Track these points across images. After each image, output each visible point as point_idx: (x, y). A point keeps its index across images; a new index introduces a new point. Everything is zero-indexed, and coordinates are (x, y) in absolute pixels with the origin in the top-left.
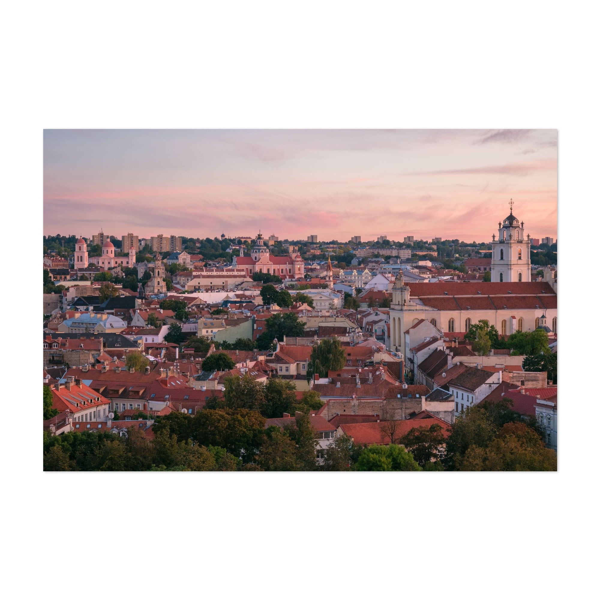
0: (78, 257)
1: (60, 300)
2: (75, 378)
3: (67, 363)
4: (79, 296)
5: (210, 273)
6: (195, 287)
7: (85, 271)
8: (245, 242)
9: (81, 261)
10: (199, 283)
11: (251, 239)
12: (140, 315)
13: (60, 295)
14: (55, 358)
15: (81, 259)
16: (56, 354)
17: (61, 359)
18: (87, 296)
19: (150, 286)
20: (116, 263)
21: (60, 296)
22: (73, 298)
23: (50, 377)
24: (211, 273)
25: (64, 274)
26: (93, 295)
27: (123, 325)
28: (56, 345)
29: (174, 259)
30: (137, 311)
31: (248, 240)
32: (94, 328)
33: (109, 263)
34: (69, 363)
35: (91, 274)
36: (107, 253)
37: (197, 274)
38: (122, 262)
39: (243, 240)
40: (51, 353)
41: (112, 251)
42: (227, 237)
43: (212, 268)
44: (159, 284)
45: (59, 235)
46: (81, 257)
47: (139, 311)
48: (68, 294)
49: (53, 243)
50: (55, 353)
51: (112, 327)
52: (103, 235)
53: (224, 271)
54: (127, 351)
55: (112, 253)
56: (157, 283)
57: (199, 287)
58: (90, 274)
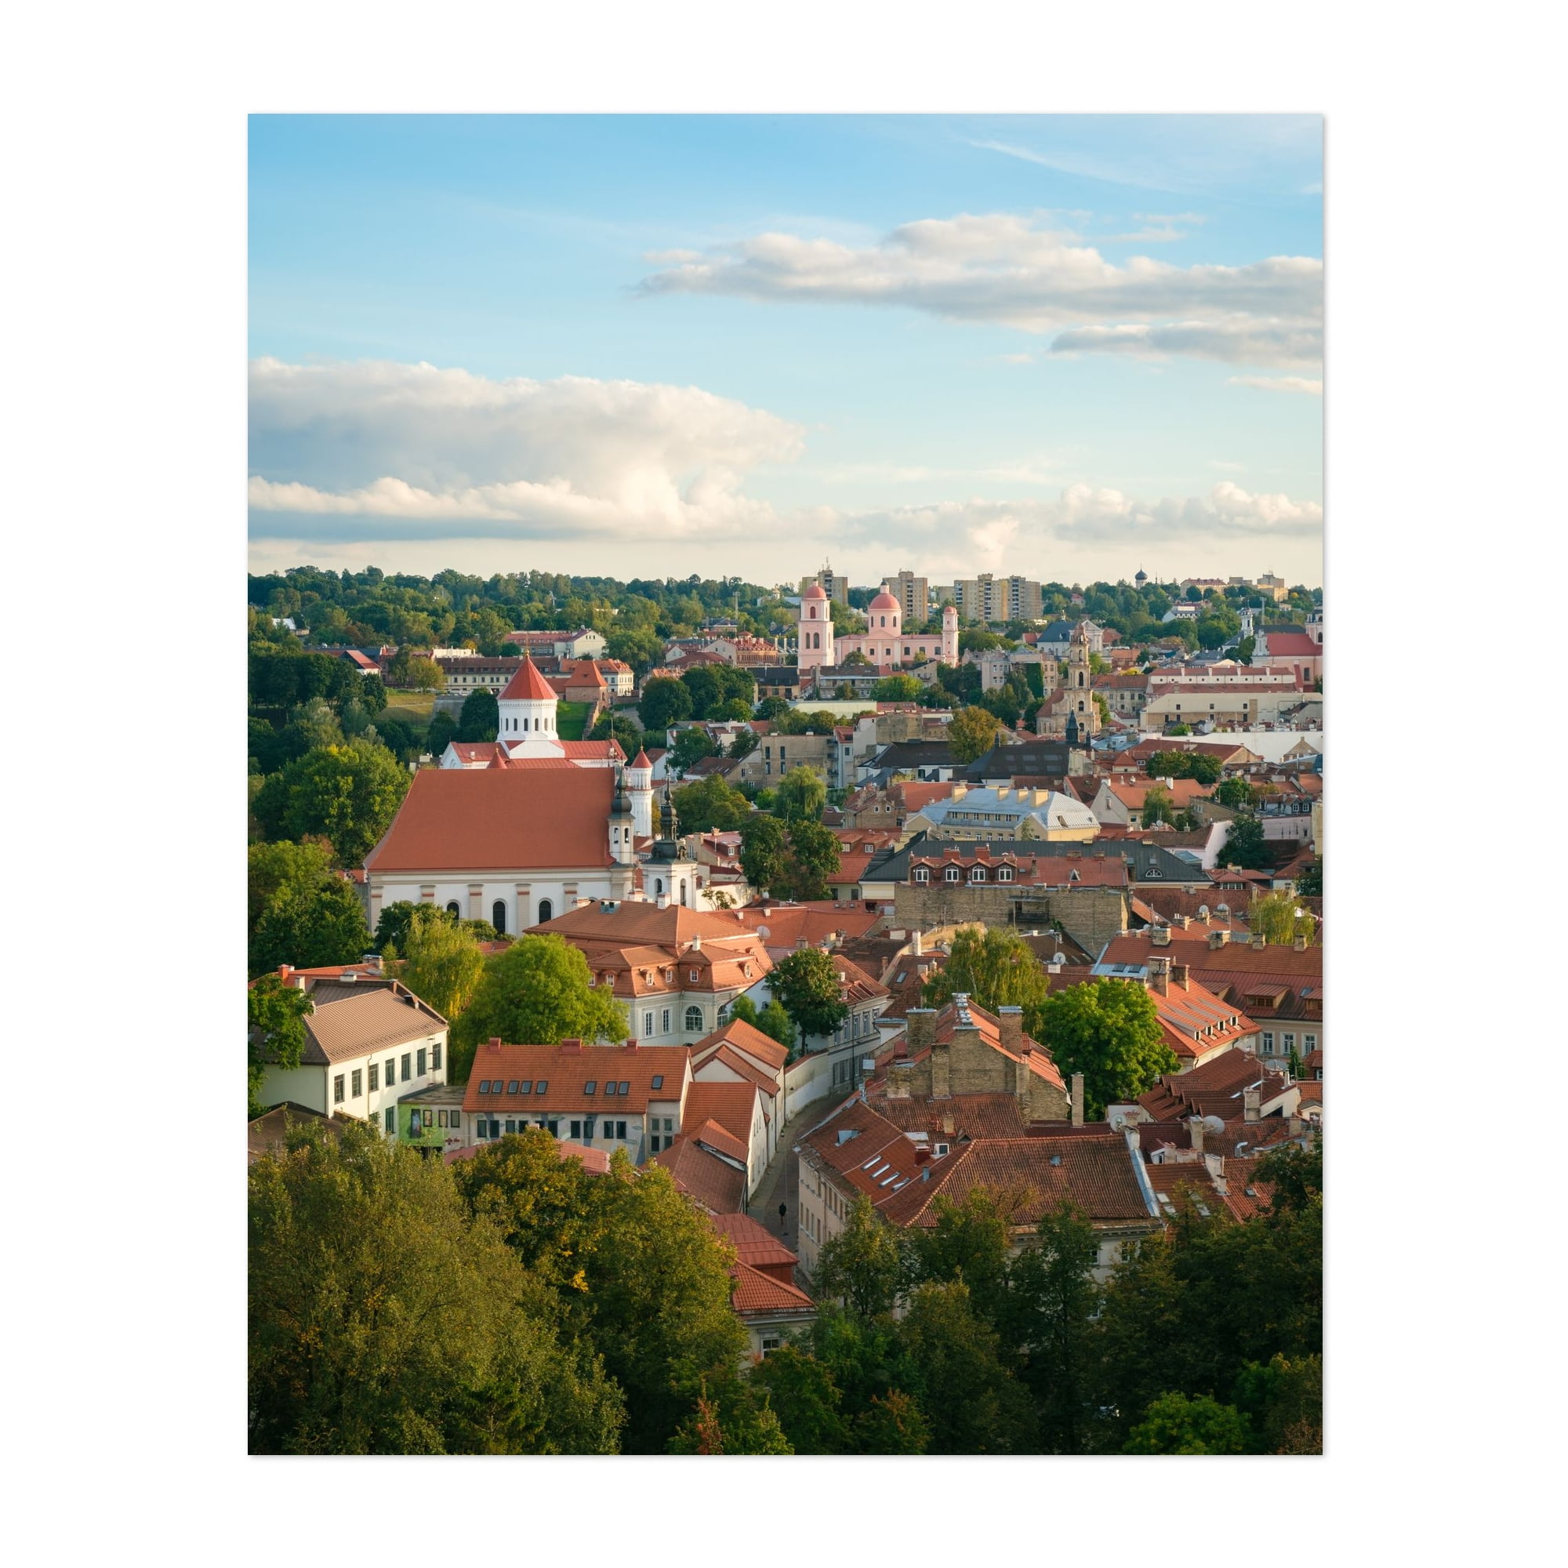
0: (808, 635)
1: (827, 751)
2: (1171, 961)
3: (1059, 923)
4: (887, 740)
5: (1197, 680)
6: (1167, 717)
7: (840, 675)
8: (1209, 592)
9: (817, 646)
10: (1178, 707)
11: (1223, 584)
12: (1114, 793)
13: (829, 737)
14: (1025, 908)
15: (816, 642)
16: (1028, 897)
17: (1043, 909)
18: (906, 741)
19: (1056, 714)
20: (907, 651)
21: (829, 741)
22: (871, 748)
23: (1063, 959)
24: (1200, 678)
25: (784, 682)
26: (923, 738)
27: (1090, 819)
28: (1008, 873)
29: (1058, 640)
30: (1103, 781)
31: (1215, 587)
32: (1012, 828)
33: (888, 652)
34: (1063, 921)
35: (857, 683)
36: (883, 625)
37: (1164, 682)
38: (922, 649)
39: (1202, 588)
40: (1014, 894)
41: (895, 618)
42: (1151, 579)
43: (1175, 667)
44: (1081, 709)
45: (695, 577)
46: (817, 635)
47: (1109, 782)
48: (855, 735)
49: (685, 598)
50: (1025, 894)
51: (1064, 825)
52: (830, 576)
53: (1208, 674)
54: (1192, 891)
55: (895, 625)
56: (1077, 706)
57: (1179, 717)
58: (853, 681)
